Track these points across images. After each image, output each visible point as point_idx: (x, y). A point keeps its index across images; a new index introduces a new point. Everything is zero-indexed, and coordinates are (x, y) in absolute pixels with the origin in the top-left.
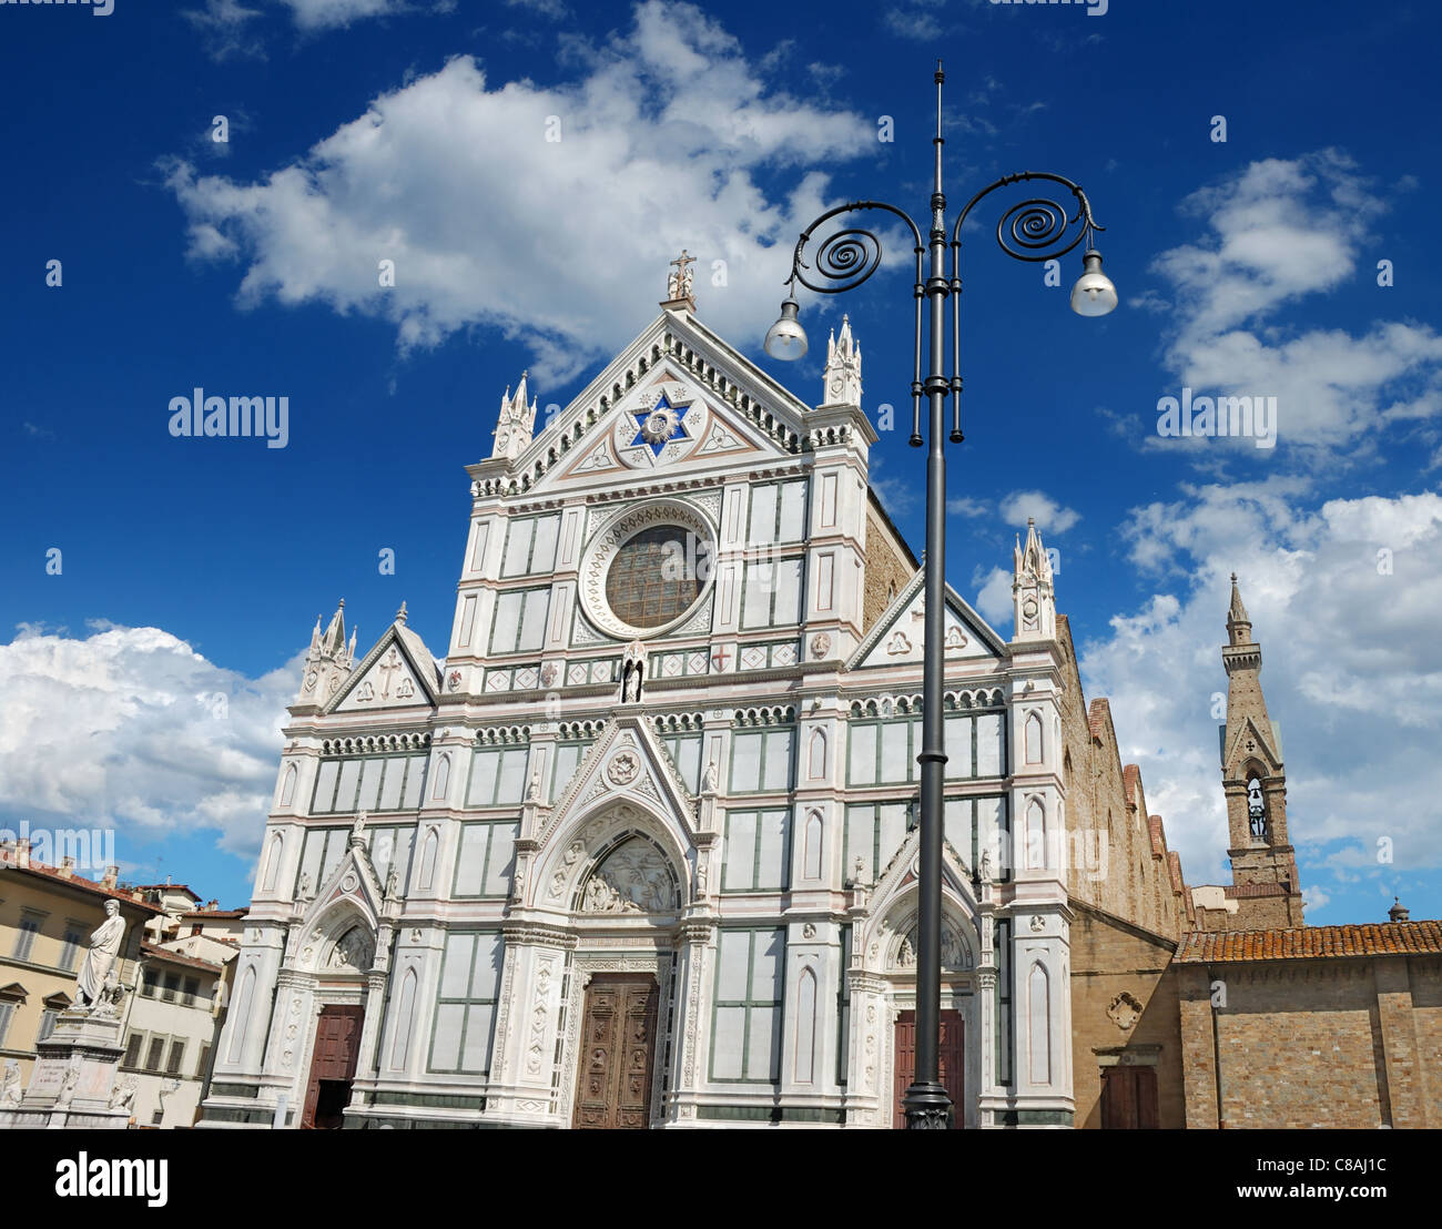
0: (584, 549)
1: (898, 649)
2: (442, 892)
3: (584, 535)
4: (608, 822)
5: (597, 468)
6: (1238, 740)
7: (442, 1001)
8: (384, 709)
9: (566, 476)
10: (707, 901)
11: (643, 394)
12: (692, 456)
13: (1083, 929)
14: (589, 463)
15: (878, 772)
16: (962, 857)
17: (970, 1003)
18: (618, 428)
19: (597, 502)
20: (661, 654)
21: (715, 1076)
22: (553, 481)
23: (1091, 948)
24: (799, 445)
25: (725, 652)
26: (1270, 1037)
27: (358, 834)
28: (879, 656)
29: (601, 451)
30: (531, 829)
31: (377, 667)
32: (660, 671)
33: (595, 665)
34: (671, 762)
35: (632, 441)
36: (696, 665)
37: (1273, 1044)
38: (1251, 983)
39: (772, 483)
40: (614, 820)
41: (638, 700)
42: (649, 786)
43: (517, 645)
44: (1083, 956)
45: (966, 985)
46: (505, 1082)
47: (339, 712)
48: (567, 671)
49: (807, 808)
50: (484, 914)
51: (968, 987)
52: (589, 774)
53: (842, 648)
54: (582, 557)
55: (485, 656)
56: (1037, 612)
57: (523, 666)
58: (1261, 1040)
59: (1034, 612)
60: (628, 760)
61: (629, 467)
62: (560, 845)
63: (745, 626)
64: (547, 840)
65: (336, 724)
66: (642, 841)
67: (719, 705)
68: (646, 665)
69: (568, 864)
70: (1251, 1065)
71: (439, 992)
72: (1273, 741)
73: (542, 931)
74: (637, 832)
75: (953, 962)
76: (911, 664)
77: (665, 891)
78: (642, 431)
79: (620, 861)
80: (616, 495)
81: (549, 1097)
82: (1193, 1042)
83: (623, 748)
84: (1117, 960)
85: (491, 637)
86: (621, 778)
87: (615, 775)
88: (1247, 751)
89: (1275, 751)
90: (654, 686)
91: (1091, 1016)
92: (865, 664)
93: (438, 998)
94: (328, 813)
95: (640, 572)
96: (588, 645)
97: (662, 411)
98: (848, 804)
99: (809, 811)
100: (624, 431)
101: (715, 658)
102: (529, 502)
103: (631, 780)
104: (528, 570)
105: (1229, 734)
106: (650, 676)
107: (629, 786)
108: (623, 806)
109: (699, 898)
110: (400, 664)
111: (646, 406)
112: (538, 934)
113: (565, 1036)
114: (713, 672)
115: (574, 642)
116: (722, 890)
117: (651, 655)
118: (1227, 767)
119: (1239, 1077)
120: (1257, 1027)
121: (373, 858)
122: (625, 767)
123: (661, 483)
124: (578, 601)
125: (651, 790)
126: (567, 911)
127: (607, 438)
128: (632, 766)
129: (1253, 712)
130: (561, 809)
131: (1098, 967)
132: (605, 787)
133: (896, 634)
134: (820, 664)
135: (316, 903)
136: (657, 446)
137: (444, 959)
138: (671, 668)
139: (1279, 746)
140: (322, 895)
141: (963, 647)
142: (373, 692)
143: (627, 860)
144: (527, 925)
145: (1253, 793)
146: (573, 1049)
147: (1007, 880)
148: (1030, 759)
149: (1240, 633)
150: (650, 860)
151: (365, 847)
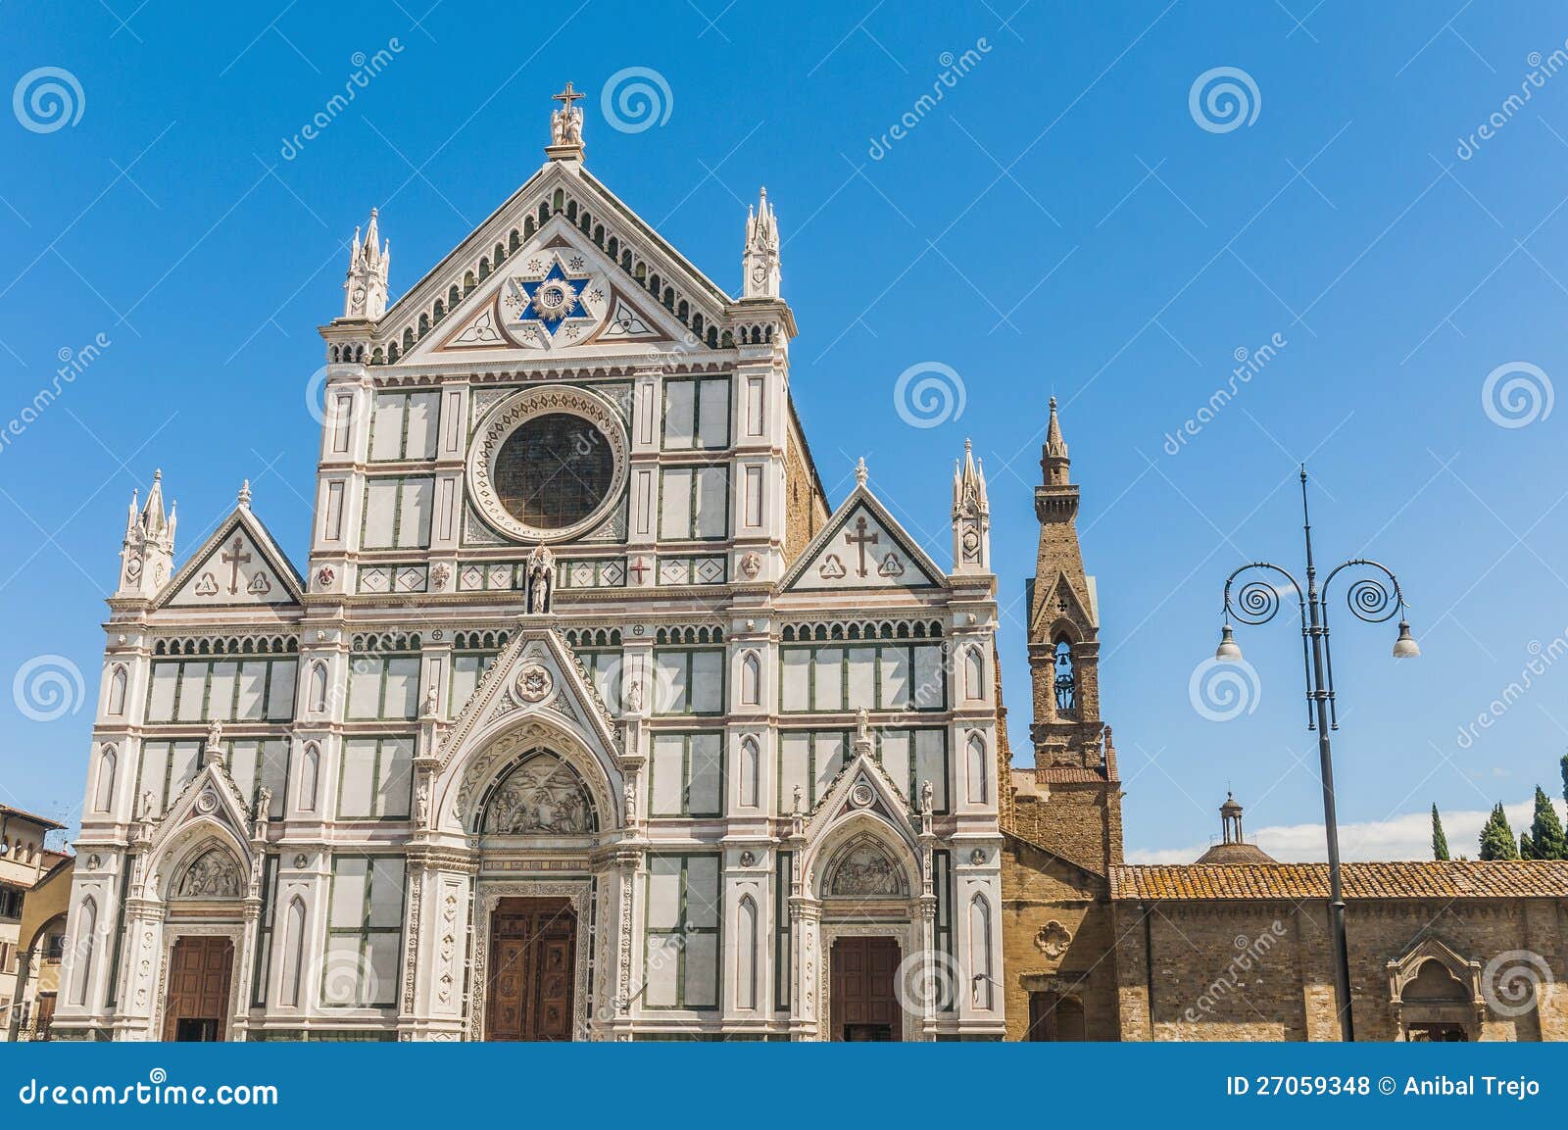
0: (471, 436)
1: (832, 573)
2: (326, 813)
3: (470, 419)
4: (514, 740)
5: (479, 343)
6: (1049, 598)
7: (333, 931)
8: (233, 605)
9: (443, 347)
10: (637, 827)
11: (532, 260)
12: (594, 340)
13: (1013, 859)
14: (470, 336)
15: (812, 699)
16: (900, 789)
17: (907, 930)
18: (503, 297)
19: (484, 383)
20: (569, 561)
21: (648, 1004)
22: (427, 352)
23: (1021, 879)
24: (719, 340)
25: (644, 565)
26: (1199, 967)
27: (213, 747)
28: (812, 578)
29: (483, 322)
30: (430, 748)
31: (217, 556)
32: (568, 580)
33: (493, 569)
34: (588, 680)
35: (521, 314)
36: (611, 574)
37: (1202, 976)
38: (1182, 919)
39: (688, 379)
40: (520, 738)
41: (546, 610)
42: (563, 703)
43: (396, 541)
44: (1013, 886)
45: (902, 913)
46: (417, 1015)
47: (173, 607)
48: (459, 573)
49: (740, 735)
50: (379, 837)
51: (904, 915)
52: (495, 689)
53: (773, 568)
54: (469, 443)
55: (357, 550)
56: (977, 545)
57: (404, 565)
58: (1191, 972)
59: (974, 544)
60: (539, 677)
61: (518, 346)
62: (465, 764)
63: (663, 537)
64: (449, 759)
65: (171, 621)
66: (551, 760)
67: (639, 621)
68: (554, 573)
69: (471, 785)
70: (1181, 994)
71: (329, 921)
72: (1088, 602)
73: (448, 856)
74: (546, 750)
75: (889, 890)
76: (846, 589)
77: (579, 812)
78: (532, 304)
79: (526, 780)
80: (505, 376)
81: (461, 1028)
82: (1129, 972)
83: (531, 663)
84: (1046, 890)
85: (363, 530)
86: (533, 695)
87: (525, 692)
88: (1058, 611)
89: (1090, 613)
90: (565, 598)
91: (1020, 943)
92: (796, 587)
93: (328, 928)
94: (171, 722)
95: (536, 465)
96: (482, 546)
97: (555, 282)
98: (782, 732)
99: (742, 738)
100: (510, 301)
101: (632, 569)
102: (399, 374)
103: (542, 698)
104: (403, 455)
105: (1038, 591)
106: (558, 586)
107: (542, 704)
108: (534, 725)
109: (627, 824)
110: (249, 555)
111: (536, 274)
112: (444, 859)
113: (472, 964)
114: (632, 585)
115: (465, 542)
116: (650, 815)
117: (560, 562)
118: (1035, 628)
119: (1170, 1005)
120: (1187, 960)
121: (233, 775)
123: (561, 367)
124: (467, 496)
125: (566, 708)
127: (491, 307)
128: (543, 683)
129: (1065, 566)
130: (465, 726)
131: (1028, 897)
132: (513, 703)
133: (830, 557)
134: (752, 585)
135: (165, 826)
136: (552, 325)
138: (582, 578)
139: (1094, 608)
140: (172, 816)
141: (901, 574)
142: (216, 585)
143: (532, 780)
144: (433, 850)
145: (1060, 658)
147: (944, 813)
148: (970, 695)
149: (1056, 472)
150: (558, 779)
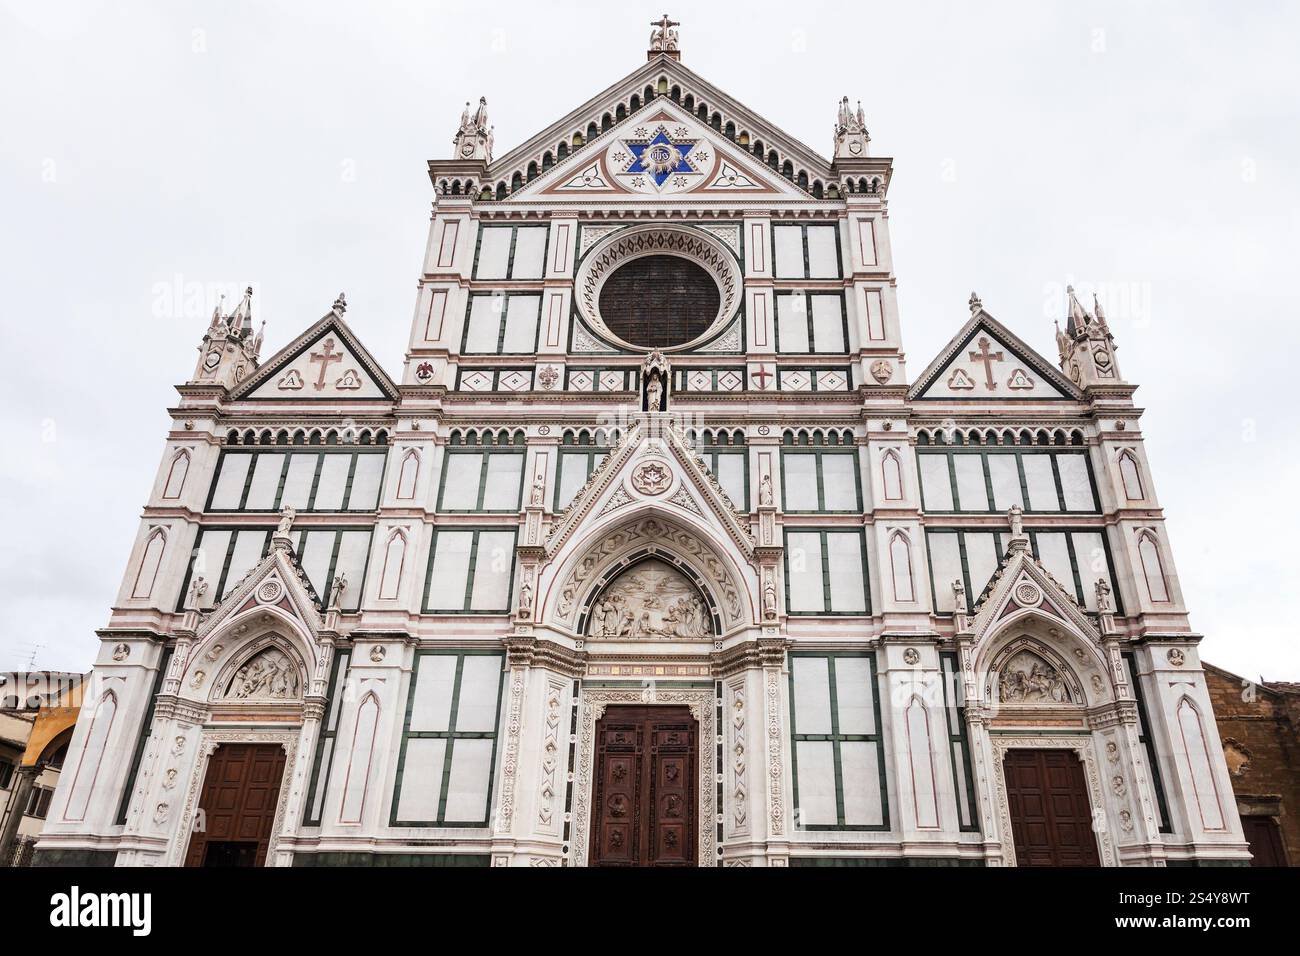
0: (578, 263)
2: (408, 603)
3: (578, 248)
4: (627, 537)
5: (588, 188)
8: (318, 399)
9: (553, 189)
11: (638, 127)
12: (700, 189)
14: (578, 182)
15: (956, 500)
17: (1088, 742)
18: (610, 154)
19: (590, 219)
20: (685, 369)
21: (803, 822)
22: (536, 192)
24: (825, 192)
25: (763, 371)
27: (282, 533)
28: (941, 388)
29: (591, 173)
30: (536, 537)
31: (306, 355)
32: (685, 383)
33: (603, 374)
35: (629, 167)
36: (729, 382)
39: (795, 223)
40: (634, 535)
41: (663, 409)
42: (685, 497)
43: (500, 347)
45: (1079, 723)
46: (514, 835)
47: (253, 399)
48: (567, 376)
49: (889, 529)
50: (472, 632)
52: (607, 482)
53: (902, 378)
54: (577, 268)
55: (457, 352)
56: (1110, 362)
57: (510, 368)
59: (1106, 360)
60: (658, 471)
61: (625, 190)
62: (574, 557)
63: (782, 350)
64: (557, 549)
65: (248, 412)
67: (764, 421)
68: (669, 376)
69: (578, 581)
71: (407, 724)
74: (659, 552)
75: (1059, 698)
76: (976, 399)
78: (639, 161)
79: (633, 584)
80: (614, 214)
81: (561, 853)
83: (648, 458)
85: (465, 337)
87: (640, 485)
90: (681, 397)
92: (926, 395)
93: (406, 731)
94: (236, 511)
96: (591, 353)
97: (662, 145)
98: (928, 530)
99: (893, 530)
100: (618, 157)
101: (754, 375)
102: (508, 209)
103: (662, 491)
104: (509, 275)
106: (674, 386)
107: (661, 497)
108: (655, 517)
110: (341, 354)
111: (642, 138)
112: (547, 654)
113: (576, 778)
114: (753, 388)
115: (574, 349)
116: (788, 612)
117: (674, 369)
121: (303, 564)
122: (653, 477)
123: (669, 208)
124: (574, 309)
125: (688, 502)
126: (574, 633)
127: (598, 162)
128: (663, 477)
132: (629, 496)
133: (957, 371)
135: (215, 616)
136: (659, 176)
137: (413, 684)
138: (698, 383)
140: (226, 605)
141: (1031, 388)
142: (301, 382)
146: (584, 794)
151: (292, 552)
